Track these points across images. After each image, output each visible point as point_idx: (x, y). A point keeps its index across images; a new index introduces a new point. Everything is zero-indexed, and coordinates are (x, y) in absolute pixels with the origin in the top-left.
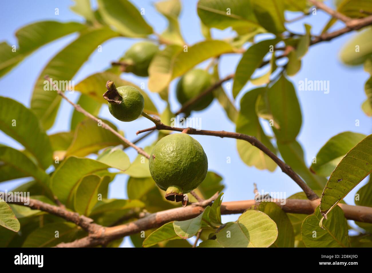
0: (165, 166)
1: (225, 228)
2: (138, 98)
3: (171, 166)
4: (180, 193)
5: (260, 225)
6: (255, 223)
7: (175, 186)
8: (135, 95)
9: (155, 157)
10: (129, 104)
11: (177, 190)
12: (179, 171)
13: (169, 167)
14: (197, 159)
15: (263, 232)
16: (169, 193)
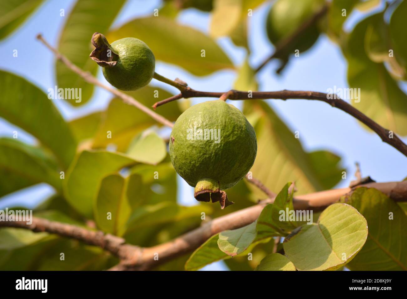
0: (188, 151)
1: (298, 234)
2: (142, 54)
3: (196, 150)
4: (215, 189)
5: (346, 224)
6: (340, 221)
7: (206, 180)
8: (137, 51)
9: (174, 140)
10: (129, 65)
11: (209, 185)
12: (209, 156)
13: (194, 152)
14: (236, 137)
15: (351, 234)
16: (199, 190)
